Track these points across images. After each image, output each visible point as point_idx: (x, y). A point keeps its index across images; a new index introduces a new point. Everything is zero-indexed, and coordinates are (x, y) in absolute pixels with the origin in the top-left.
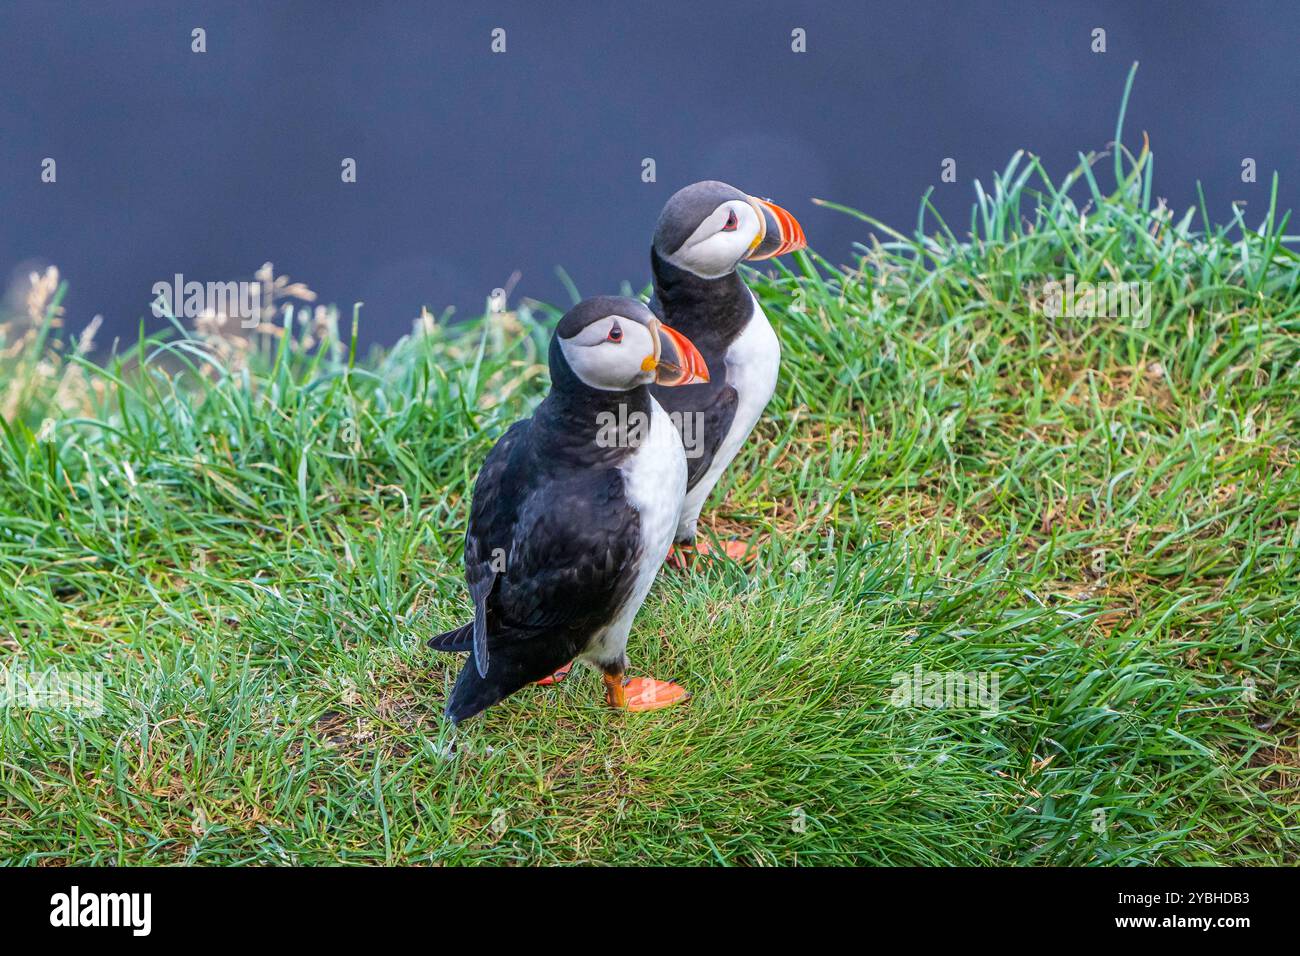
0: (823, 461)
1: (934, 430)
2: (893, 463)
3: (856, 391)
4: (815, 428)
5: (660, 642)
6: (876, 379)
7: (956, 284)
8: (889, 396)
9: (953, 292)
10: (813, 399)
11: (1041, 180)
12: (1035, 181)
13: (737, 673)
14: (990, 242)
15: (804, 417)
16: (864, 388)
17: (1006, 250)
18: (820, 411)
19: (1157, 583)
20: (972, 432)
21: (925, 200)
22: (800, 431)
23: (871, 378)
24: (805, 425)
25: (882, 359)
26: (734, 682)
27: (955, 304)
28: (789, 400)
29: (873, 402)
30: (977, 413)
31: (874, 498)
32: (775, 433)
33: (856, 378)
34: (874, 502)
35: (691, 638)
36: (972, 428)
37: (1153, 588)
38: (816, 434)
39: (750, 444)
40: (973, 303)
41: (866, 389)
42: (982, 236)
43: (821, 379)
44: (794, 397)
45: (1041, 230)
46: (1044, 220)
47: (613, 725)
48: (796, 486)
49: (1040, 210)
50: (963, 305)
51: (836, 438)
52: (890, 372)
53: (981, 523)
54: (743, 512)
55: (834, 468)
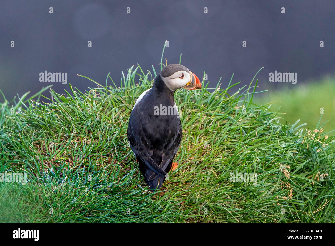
0: (81, 147)
1: (110, 140)
2: (99, 148)
3: (89, 128)
4: (78, 138)
5: (39, 197)
6: (95, 125)
7: (116, 99)
8: (98, 129)
9: (116, 101)
10: (77, 130)
11: (141, 71)
12: (139, 71)
13: (60, 206)
14: (126, 88)
15: (75, 135)
16: (91, 127)
17: (130, 90)
18: (80, 133)
19: (173, 184)
20: (122, 140)
21: (108, 75)
22: (74, 139)
23: (93, 124)
24: (75, 137)
25: (97, 119)
26: (60, 209)
27: (116, 104)
28: (71, 130)
29: (94, 131)
30: (122, 135)
31: (95, 158)
32: (67, 139)
33: (89, 125)
34: (94, 159)
35: (47, 196)
36: (121, 139)
37: (171, 185)
38: (78, 140)
39: (60, 142)
40: (121, 105)
41: (92, 127)
42: (124, 86)
43: (80, 124)
44: (72, 129)
45: (140, 85)
46: (141, 82)
47: (26, 219)
48: (73, 154)
49: (140, 79)
50: (118, 106)
51: (84, 142)
52: (98, 123)
53: (124, 166)
54: (59, 161)
55: (84, 149)
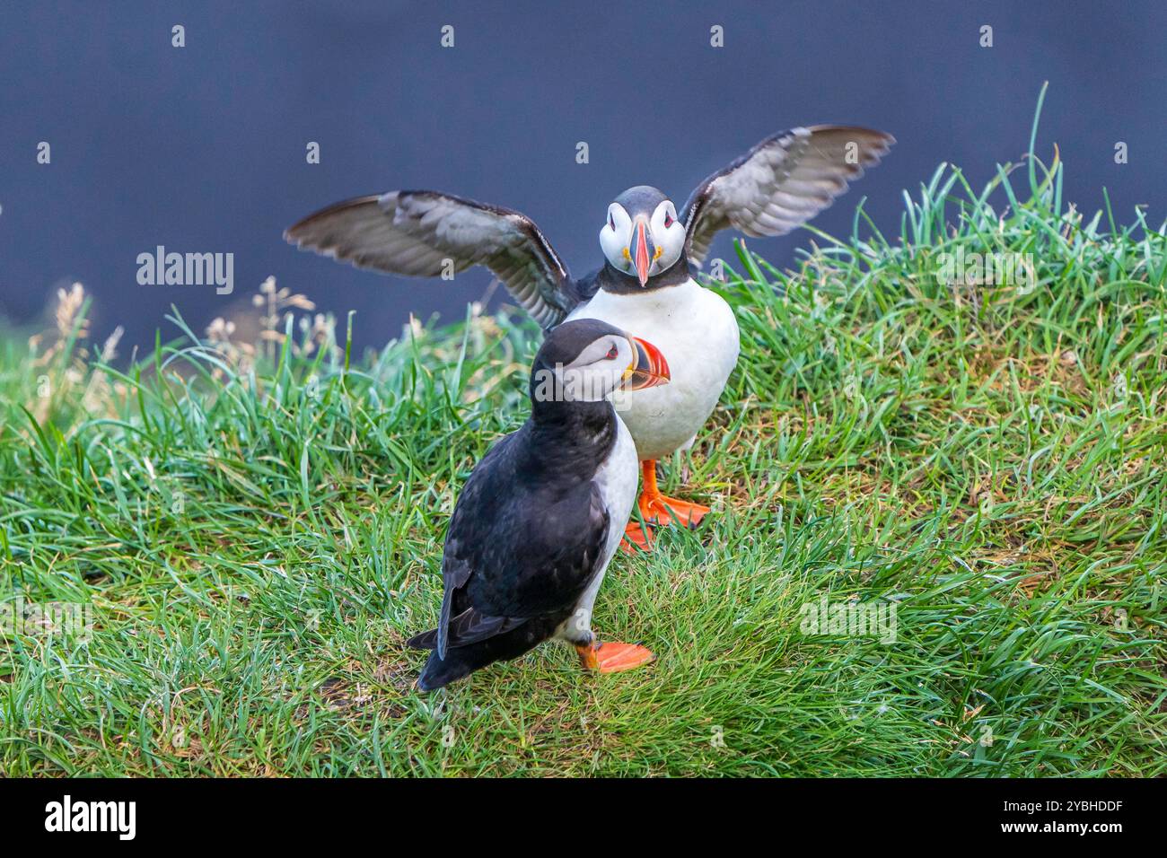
0: (772, 445)
1: (871, 415)
2: (834, 445)
3: (801, 381)
4: (764, 416)
5: (627, 609)
6: (818, 371)
7: (888, 284)
8: (830, 385)
9: (886, 291)
10: (762, 389)
11: (962, 187)
12: (957, 190)
13: (698, 636)
14: (918, 246)
15: (754, 406)
16: (807, 379)
17: (932, 252)
18: (768, 400)
19: (1074, 549)
20: (905, 416)
21: (859, 209)
22: (751, 418)
23: (813, 369)
24: (755, 413)
25: (823, 352)
26: (695, 644)
27: (887, 301)
28: (741, 392)
29: (815, 391)
30: (909, 399)
31: (818, 477)
32: (728, 421)
33: (800, 370)
34: (818, 481)
35: (655, 607)
36: (905, 412)
37: (1071, 553)
38: (765, 421)
39: (706, 431)
40: (904, 301)
41: (810, 380)
42: (911, 240)
43: (768, 371)
44: (745, 388)
45: (964, 234)
46: (966, 224)
47: (588, 685)
48: (748, 467)
49: (963, 216)
50: (895, 303)
51: (783, 423)
52: (830, 363)
53: (915, 498)
54: (702, 492)
55: (782, 451)
